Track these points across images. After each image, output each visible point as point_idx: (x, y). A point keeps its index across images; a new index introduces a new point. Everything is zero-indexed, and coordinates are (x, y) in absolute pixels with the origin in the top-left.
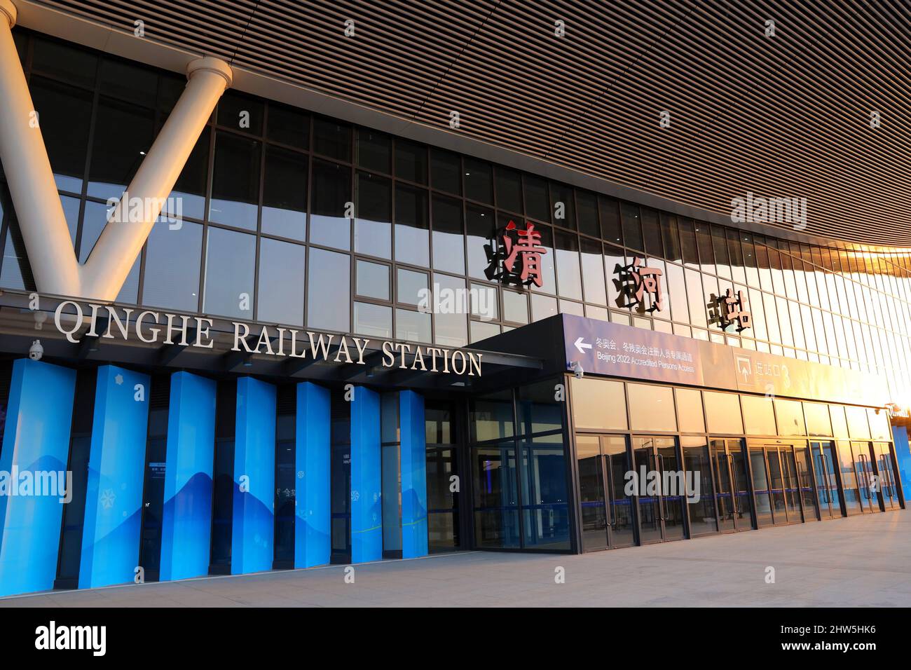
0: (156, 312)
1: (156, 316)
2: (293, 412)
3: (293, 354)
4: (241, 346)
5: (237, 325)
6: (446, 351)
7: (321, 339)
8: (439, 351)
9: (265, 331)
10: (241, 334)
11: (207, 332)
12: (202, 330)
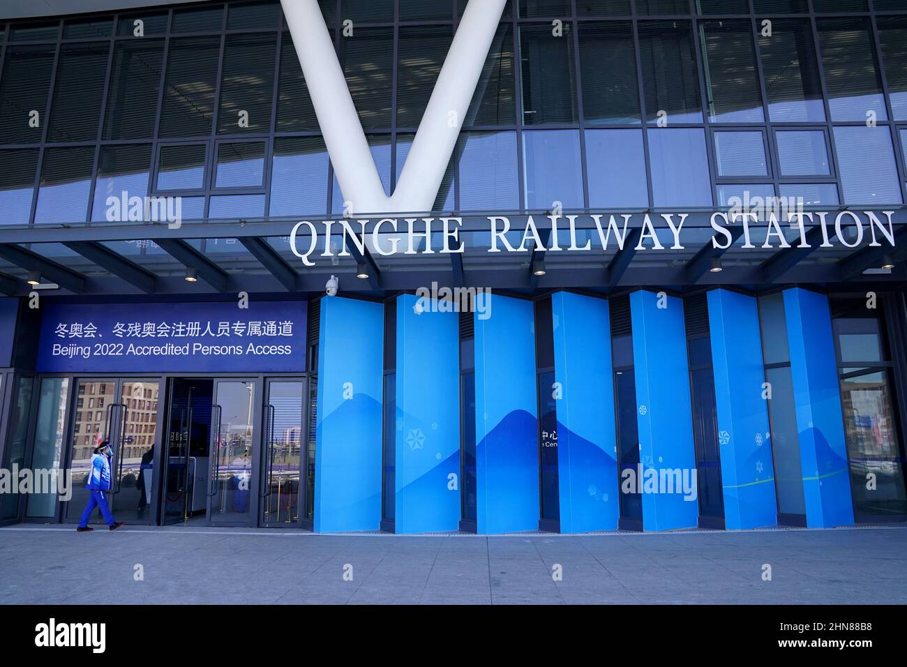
0: (393, 219)
1: (395, 223)
2: (628, 331)
3: (574, 248)
4: (500, 245)
5: (493, 220)
6: (822, 215)
7: (612, 221)
8: (810, 215)
9: (531, 221)
10: (499, 230)
11: (455, 234)
12: (450, 232)
